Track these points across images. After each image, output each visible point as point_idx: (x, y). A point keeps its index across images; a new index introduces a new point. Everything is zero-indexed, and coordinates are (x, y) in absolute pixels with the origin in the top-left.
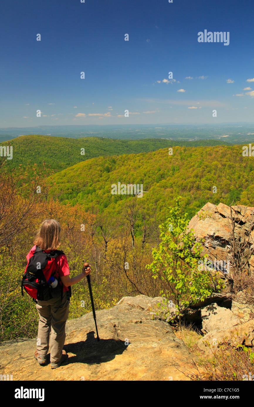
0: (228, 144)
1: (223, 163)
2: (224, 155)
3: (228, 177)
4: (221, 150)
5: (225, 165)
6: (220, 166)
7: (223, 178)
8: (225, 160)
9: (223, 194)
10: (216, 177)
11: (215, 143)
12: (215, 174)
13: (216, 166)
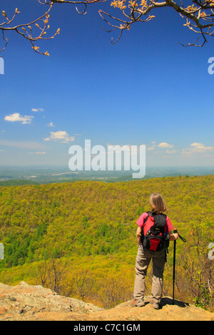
0: (36, 183)
1: (31, 200)
2: (32, 193)
3: (35, 213)
4: (29, 189)
5: (33, 202)
6: (28, 203)
7: (31, 214)
8: (32, 198)
9: (31, 229)
10: (24, 213)
11: (24, 182)
12: (24, 211)
13: (25, 203)
